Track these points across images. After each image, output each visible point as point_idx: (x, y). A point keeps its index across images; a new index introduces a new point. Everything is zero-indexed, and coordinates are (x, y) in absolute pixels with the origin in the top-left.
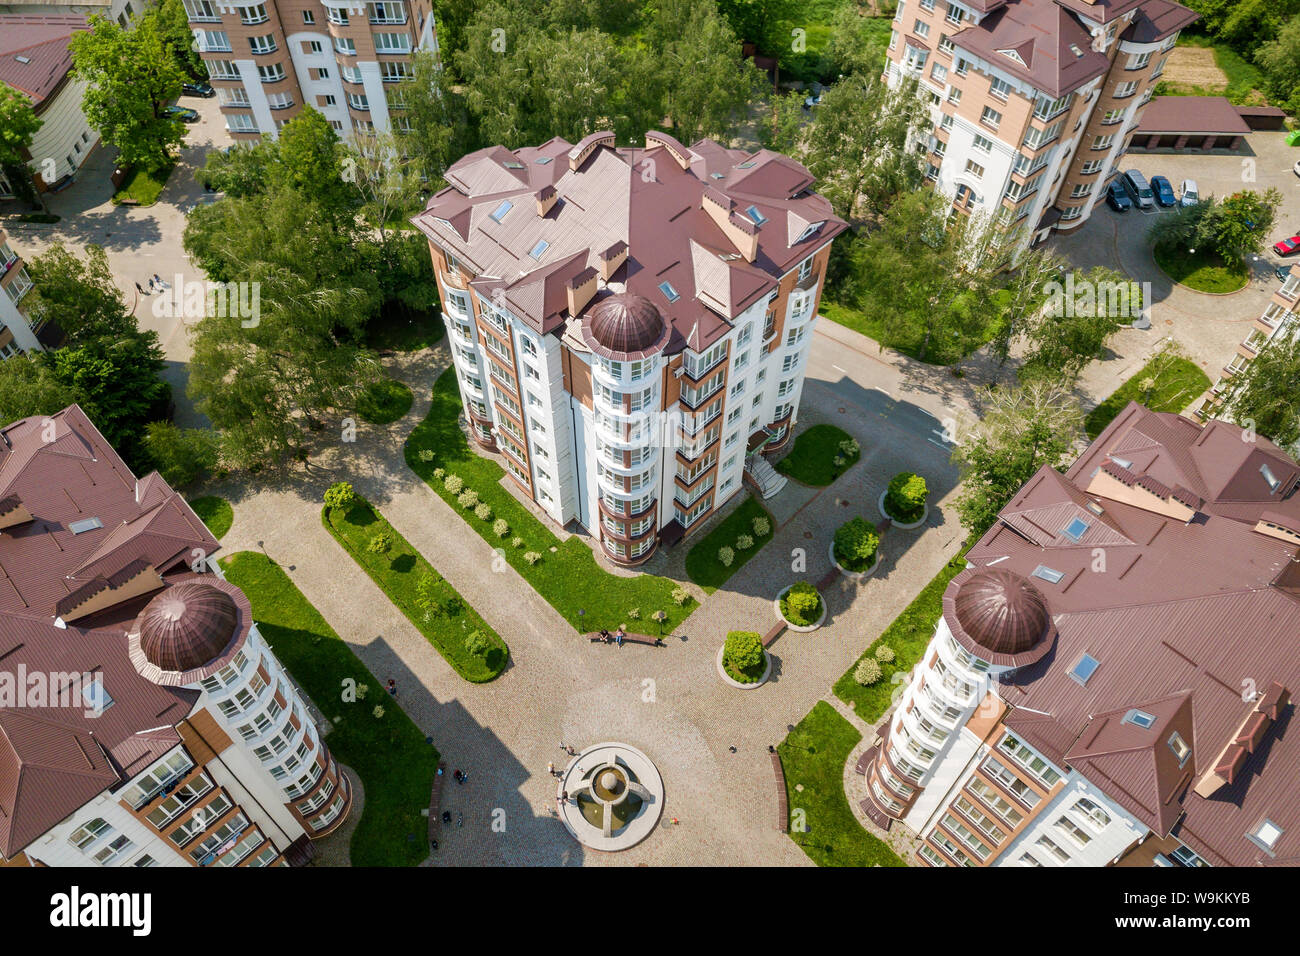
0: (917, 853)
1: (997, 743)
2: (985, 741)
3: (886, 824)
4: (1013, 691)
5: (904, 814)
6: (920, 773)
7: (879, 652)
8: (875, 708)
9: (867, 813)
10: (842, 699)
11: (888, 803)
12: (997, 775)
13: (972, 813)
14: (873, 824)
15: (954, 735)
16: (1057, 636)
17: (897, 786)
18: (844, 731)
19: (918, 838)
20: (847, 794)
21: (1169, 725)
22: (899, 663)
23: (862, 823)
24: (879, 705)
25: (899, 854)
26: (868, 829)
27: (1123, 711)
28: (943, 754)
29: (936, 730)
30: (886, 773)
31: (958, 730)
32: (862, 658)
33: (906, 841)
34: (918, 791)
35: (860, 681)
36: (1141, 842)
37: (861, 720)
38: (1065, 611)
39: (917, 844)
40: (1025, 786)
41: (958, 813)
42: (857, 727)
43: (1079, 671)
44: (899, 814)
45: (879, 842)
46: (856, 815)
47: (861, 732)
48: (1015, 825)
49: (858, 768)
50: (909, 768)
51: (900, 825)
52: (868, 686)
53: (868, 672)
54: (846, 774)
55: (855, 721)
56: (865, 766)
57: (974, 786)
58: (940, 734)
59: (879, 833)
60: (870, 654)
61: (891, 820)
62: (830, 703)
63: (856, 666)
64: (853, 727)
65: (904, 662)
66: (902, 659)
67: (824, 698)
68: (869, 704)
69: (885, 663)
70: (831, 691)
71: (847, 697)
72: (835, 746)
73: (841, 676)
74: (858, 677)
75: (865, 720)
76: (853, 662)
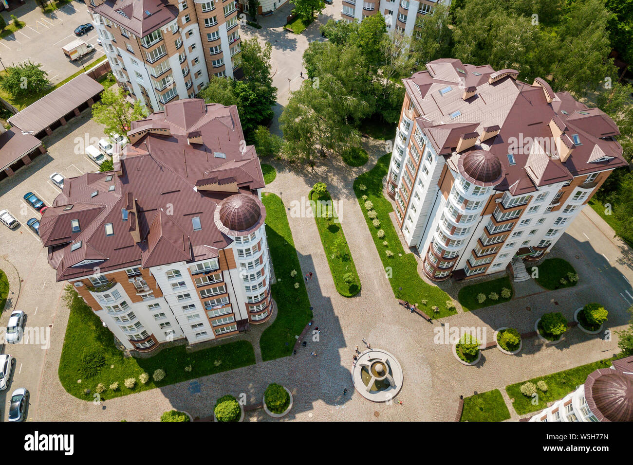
7: (540, 383)
8: (524, 408)
10: (508, 394)
22: (548, 394)
24: (527, 408)
32: (529, 381)
35: (522, 391)
37: (514, 410)
42: (510, 412)
47: (511, 415)
52: (526, 396)
53: (529, 389)
55: (511, 409)
60: (535, 381)
62: (502, 393)
63: (524, 383)
64: (508, 410)
65: (551, 395)
66: (551, 394)
67: (500, 389)
68: (522, 405)
69: (541, 390)
70: (505, 387)
71: (512, 395)
72: (494, 414)
73: (514, 383)
74: (522, 389)
75: (516, 411)
76: (523, 381)
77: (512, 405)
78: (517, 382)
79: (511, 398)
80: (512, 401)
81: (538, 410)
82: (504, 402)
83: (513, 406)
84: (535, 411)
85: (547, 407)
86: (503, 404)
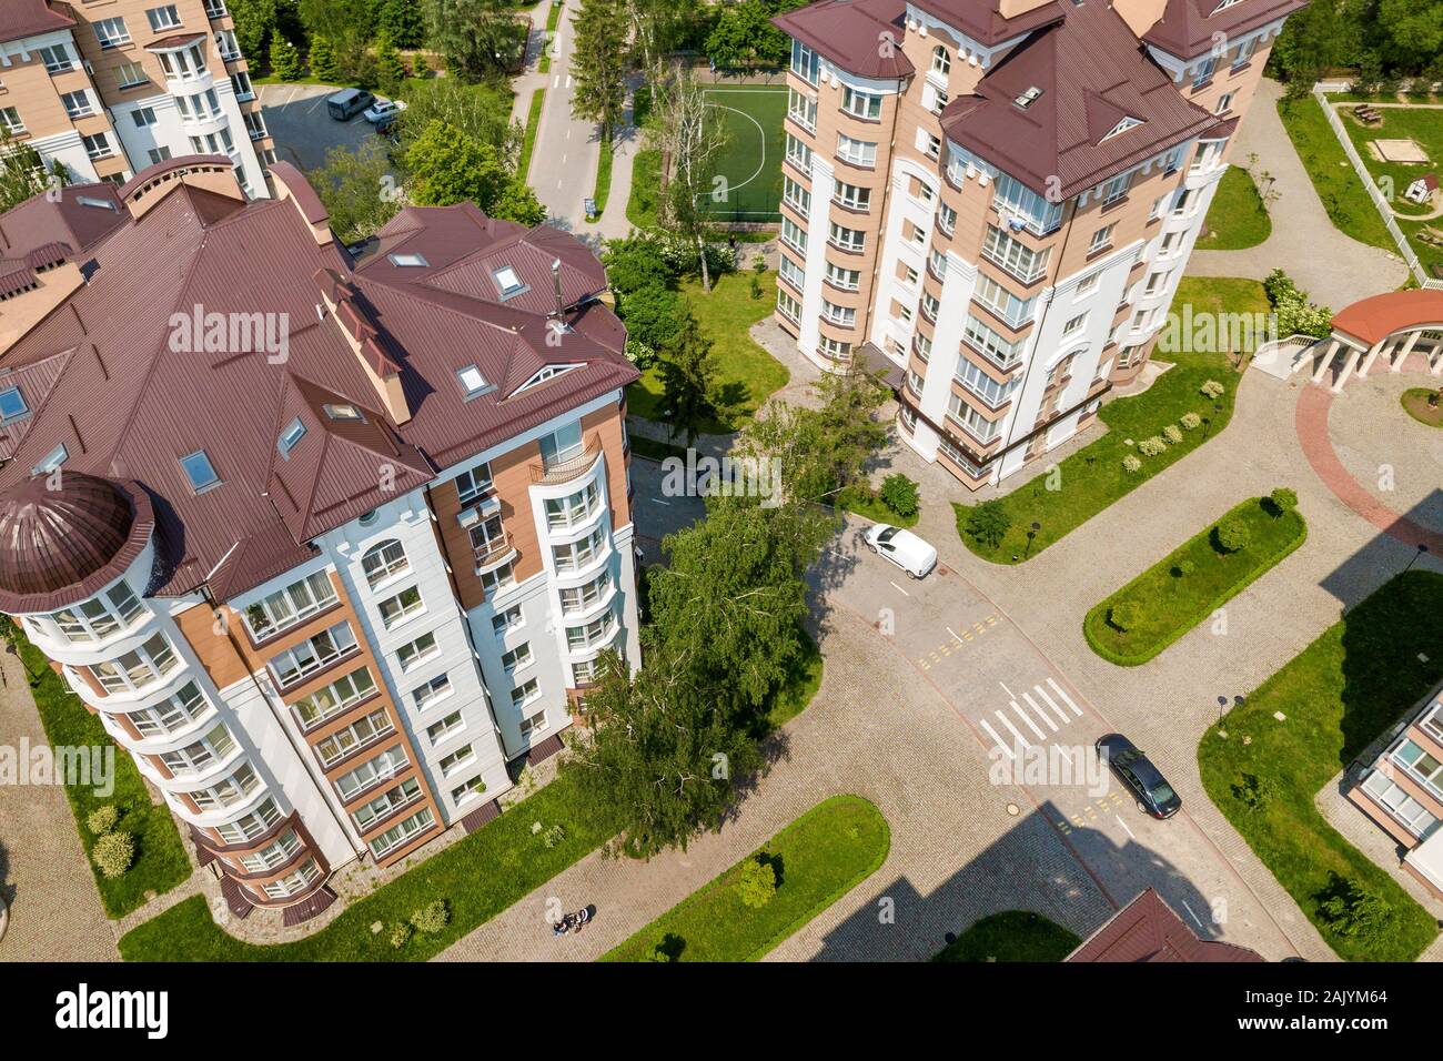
0: (377, 862)
1: (252, 642)
2: (251, 672)
3: (326, 897)
4: (184, 574)
5: (325, 864)
6: (269, 804)
7: (95, 827)
8: (172, 861)
9: (302, 919)
10: (133, 909)
11: (301, 880)
12: (300, 671)
13: (343, 743)
14: (321, 917)
15: (227, 715)
16: (138, 482)
17: (281, 854)
18: (179, 920)
19: (361, 857)
20: (266, 942)
21: (314, 410)
22: (128, 804)
23: (313, 931)
24: (169, 853)
25: (371, 891)
26: (324, 925)
27: (274, 453)
28: (251, 750)
29: (209, 738)
30: (257, 863)
31: (221, 705)
32: (90, 857)
33: (359, 876)
34: (295, 823)
35: (120, 871)
36: (434, 518)
37: (177, 889)
38: (109, 459)
39: (368, 861)
40: (324, 634)
41: (337, 765)
42: (184, 897)
43: (199, 479)
44: (321, 871)
45: (346, 915)
46: (299, 938)
47: (195, 893)
48: (375, 688)
49: (238, 915)
50: (257, 818)
51: (336, 877)
52: (135, 859)
53: (113, 853)
54: (239, 936)
55: (175, 897)
56: (241, 902)
57: (306, 716)
58: (218, 736)
59: (336, 910)
60: (91, 840)
61: (326, 887)
62: (130, 928)
63: (98, 871)
64: (180, 905)
65: (132, 797)
66: (126, 798)
67: (118, 936)
68: (162, 868)
69: (116, 824)
70: (113, 923)
71: (136, 899)
72: (195, 940)
73: (99, 897)
74: (113, 870)
75: (181, 882)
76: (91, 873)
77: (163, 896)
78: (96, 888)
79: (144, 901)
80: (152, 897)
81: (175, 827)
82: (156, 919)
83: (167, 892)
84: (177, 834)
85: (166, 803)
86: (163, 920)
